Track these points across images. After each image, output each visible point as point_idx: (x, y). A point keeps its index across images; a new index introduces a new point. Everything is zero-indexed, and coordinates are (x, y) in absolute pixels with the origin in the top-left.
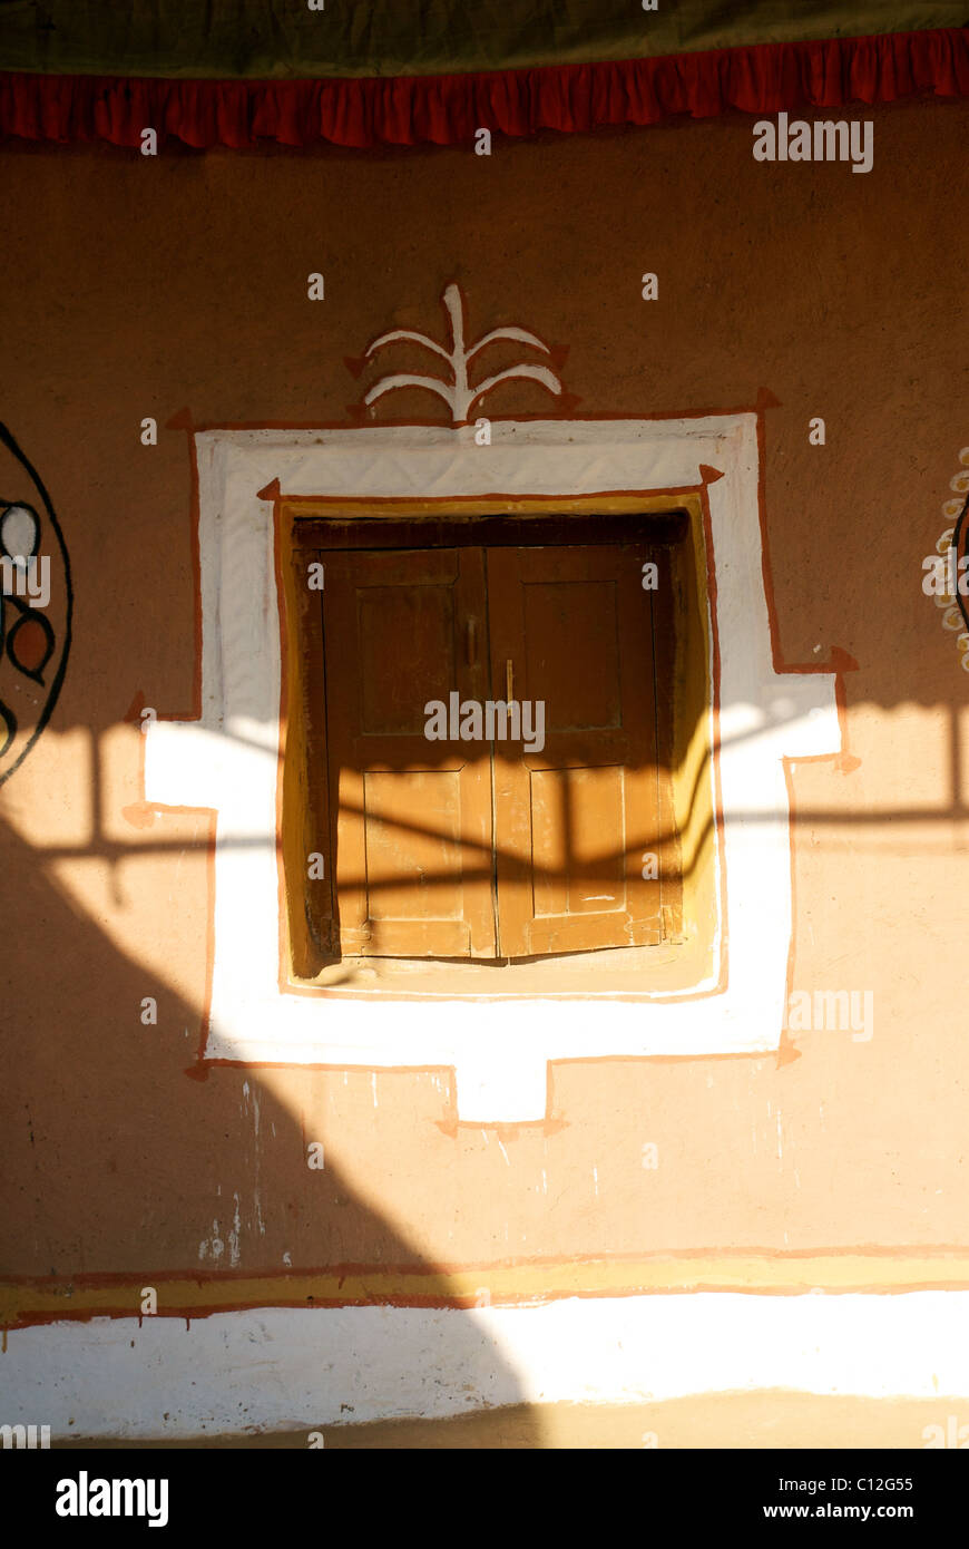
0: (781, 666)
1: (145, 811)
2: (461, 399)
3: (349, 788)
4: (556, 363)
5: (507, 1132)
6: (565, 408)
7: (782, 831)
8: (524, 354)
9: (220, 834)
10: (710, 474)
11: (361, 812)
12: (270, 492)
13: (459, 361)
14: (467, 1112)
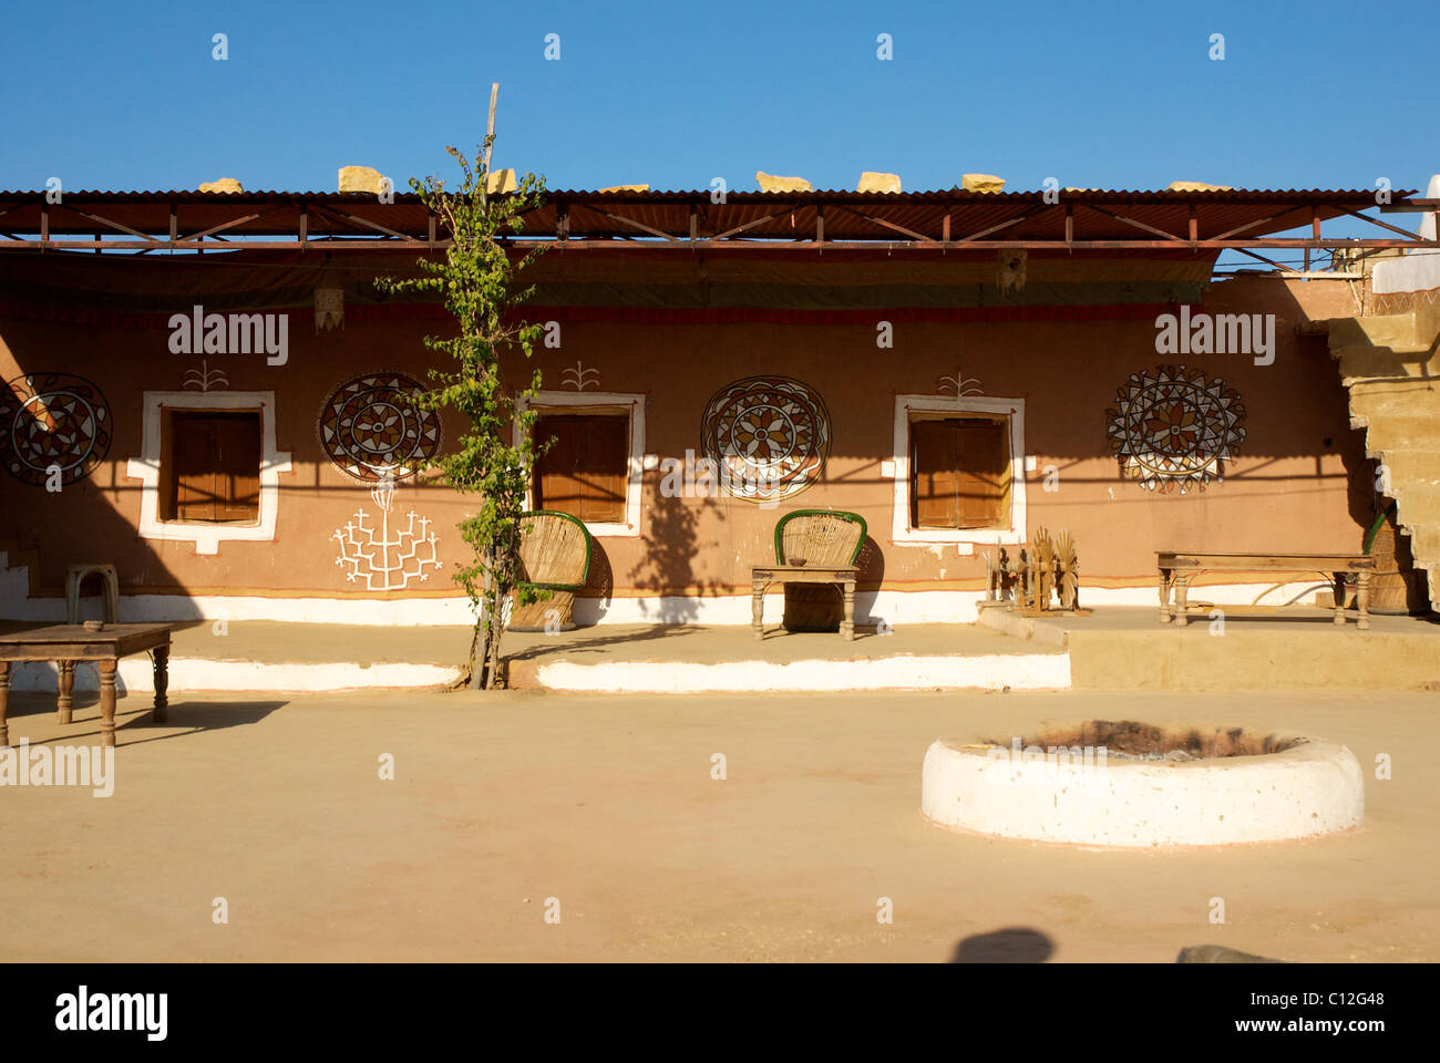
0: (278, 450)
1: (126, 479)
2: (205, 386)
3: (181, 480)
4: (228, 378)
5: (208, 557)
6: (230, 388)
7: (276, 491)
8: (220, 376)
9: (144, 485)
10: (263, 405)
11: (185, 486)
12: (160, 405)
13: (205, 378)
14: (199, 551)
